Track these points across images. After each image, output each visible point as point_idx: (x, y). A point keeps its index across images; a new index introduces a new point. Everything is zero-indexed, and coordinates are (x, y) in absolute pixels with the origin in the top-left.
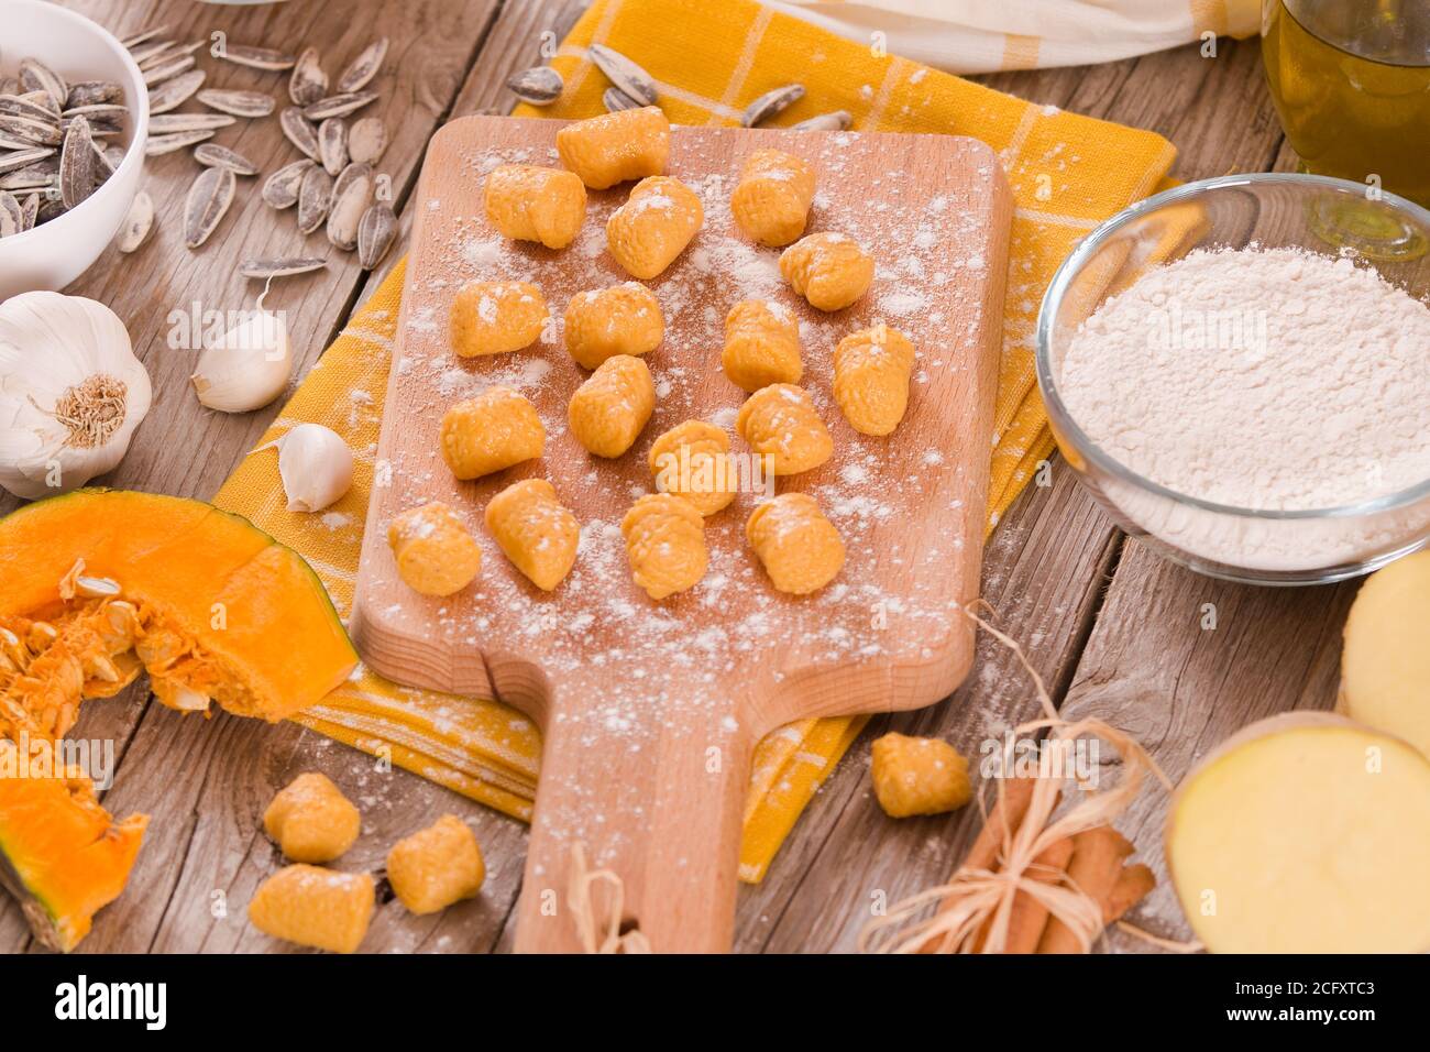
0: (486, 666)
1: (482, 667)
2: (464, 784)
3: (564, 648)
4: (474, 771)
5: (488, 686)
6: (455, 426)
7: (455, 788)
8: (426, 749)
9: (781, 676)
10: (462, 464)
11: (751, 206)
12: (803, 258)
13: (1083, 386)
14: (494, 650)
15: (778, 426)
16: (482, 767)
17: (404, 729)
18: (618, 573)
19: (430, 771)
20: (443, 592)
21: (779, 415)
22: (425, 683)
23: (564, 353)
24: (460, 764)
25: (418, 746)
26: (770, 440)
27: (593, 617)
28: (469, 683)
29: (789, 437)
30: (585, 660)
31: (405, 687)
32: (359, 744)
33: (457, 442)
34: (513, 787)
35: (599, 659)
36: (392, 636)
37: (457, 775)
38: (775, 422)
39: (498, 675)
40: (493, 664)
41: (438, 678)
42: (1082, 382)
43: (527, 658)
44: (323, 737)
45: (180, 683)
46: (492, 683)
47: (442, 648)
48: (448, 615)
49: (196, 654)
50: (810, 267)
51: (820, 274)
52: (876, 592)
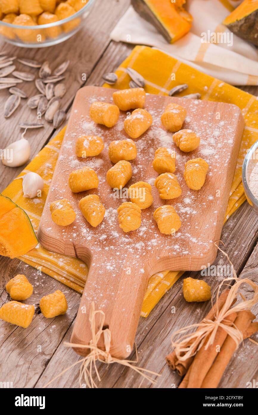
0: (74, 247)
2: (65, 281)
3: (97, 244)
4: (68, 278)
6: (73, 177)
7: (62, 282)
8: (55, 270)
9: (159, 258)
10: (74, 188)
11: (166, 120)
12: (179, 136)
14: (77, 243)
16: (70, 277)
17: (49, 263)
18: (115, 224)
19: (56, 277)
20: (64, 225)
21: (166, 182)
22: (57, 251)
23: (108, 158)
24: (65, 275)
25: (53, 269)
26: (163, 189)
27: (107, 236)
28: (69, 252)
29: (169, 188)
30: (103, 248)
31: (51, 251)
32: (36, 267)
33: (73, 181)
34: (79, 283)
35: (107, 248)
36: (48, 237)
37: (63, 278)
38: (165, 184)
39: (77, 250)
40: (76, 247)
41: (61, 250)
43: (86, 246)
44: (26, 264)
46: (76, 253)
47: (62, 241)
48: (65, 232)
50: (181, 139)
51: (184, 142)
52: (189, 236)
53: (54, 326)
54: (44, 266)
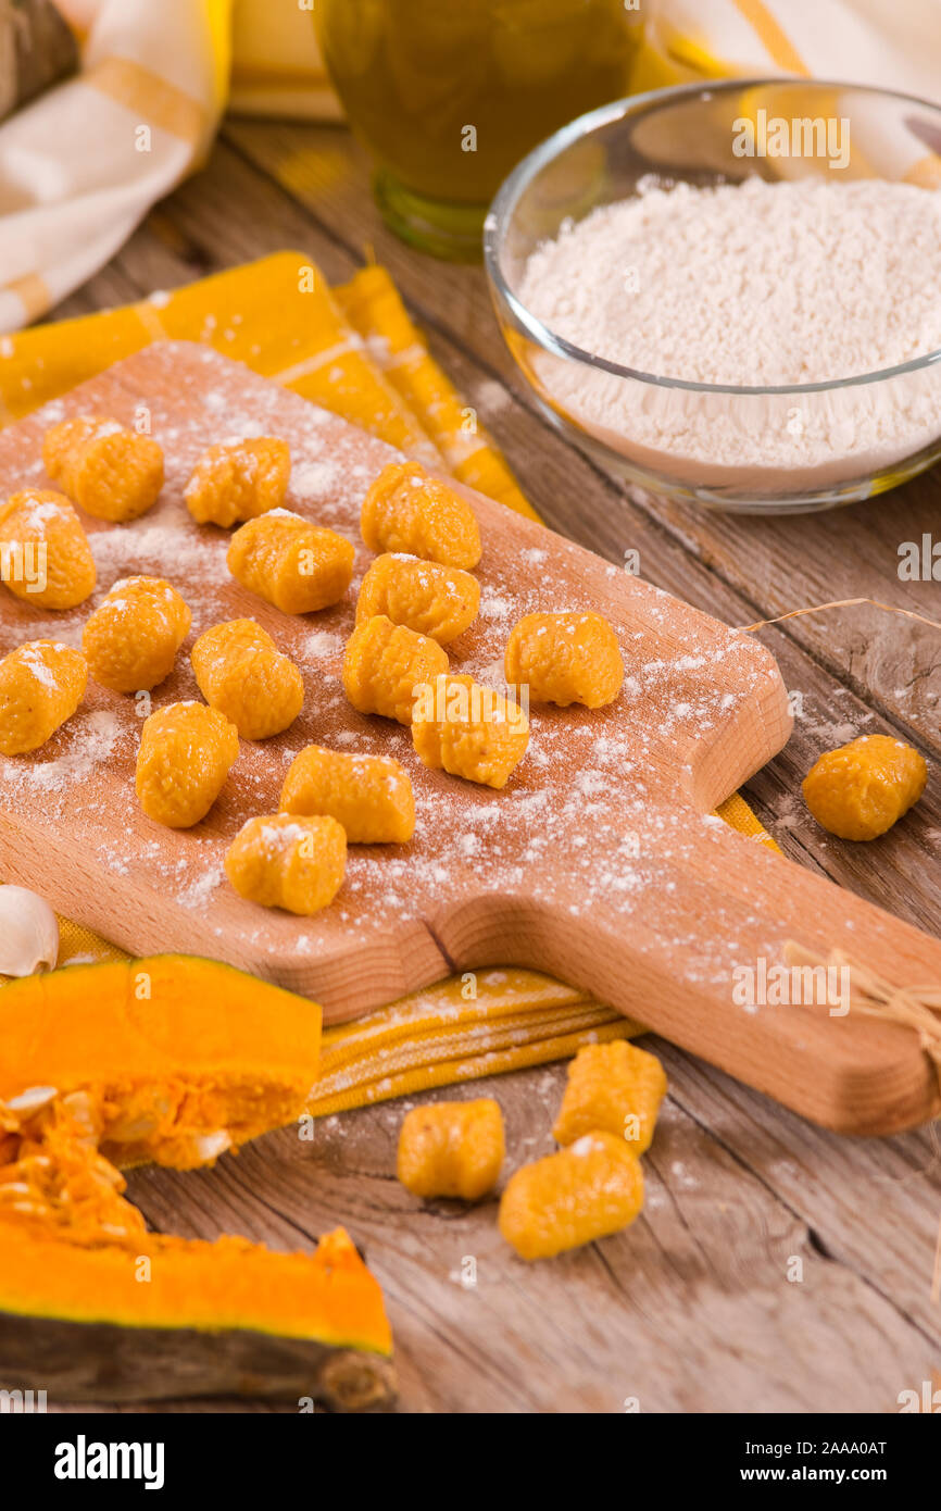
0: (433, 934)
1: (429, 939)
2: (509, 1059)
3: (487, 870)
4: (501, 1040)
5: (441, 958)
7: (501, 1068)
8: (443, 1052)
9: (689, 767)
12: (229, 474)
13: (614, 400)
14: (433, 911)
15: (431, 584)
16: (507, 1031)
17: (410, 1045)
18: (436, 795)
19: (466, 1069)
20: (328, 901)
21: (421, 574)
22: (379, 998)
24: (487, 1043)
25: (434, 1054)
26: (435, 601)
27: (473, 836)
28: (422, 968)
29: (450, 585)
30: (523, 864)
31: (362, 1017)
32: (371, 1094)
34: (555, 1028)
35: (530, 856)
37: (491, 1057)
38: (424, 582)
39: (447, 939)
40: (439, 929)
41: (390, 983)
42: (608, 398)
44: (327, 1117)
45: (192, 1131)
46: (445, 953)
48: (353, 916)
49: (193, 1089)
50: (247, 475)
51: (268, 471)
52: (660, 664)
53: (677, 1168)
54: (391, 1075)
